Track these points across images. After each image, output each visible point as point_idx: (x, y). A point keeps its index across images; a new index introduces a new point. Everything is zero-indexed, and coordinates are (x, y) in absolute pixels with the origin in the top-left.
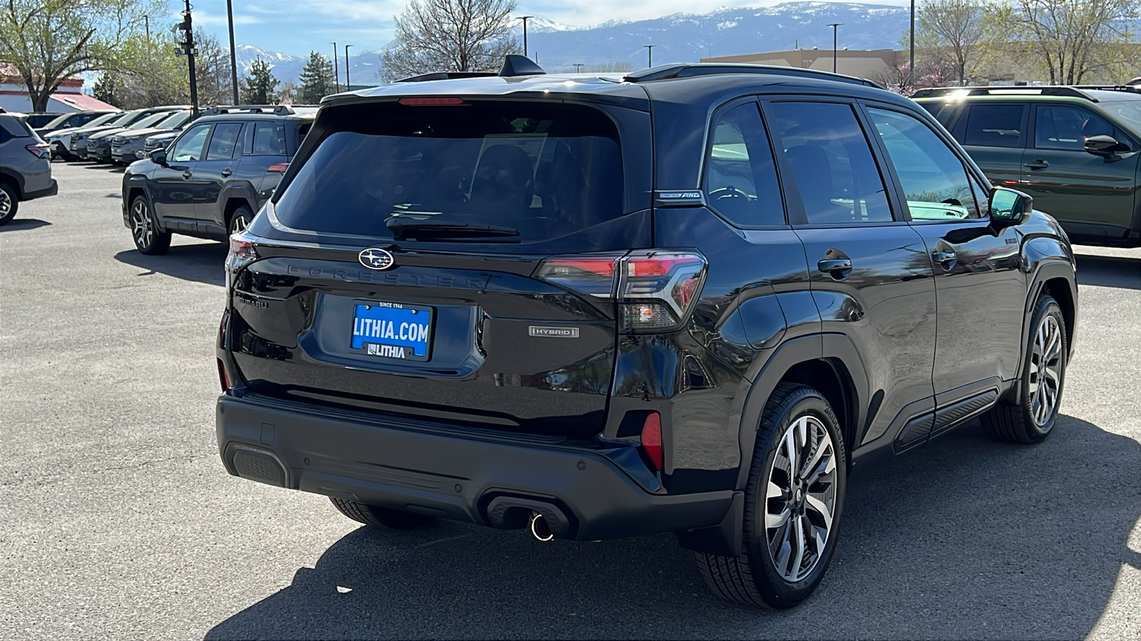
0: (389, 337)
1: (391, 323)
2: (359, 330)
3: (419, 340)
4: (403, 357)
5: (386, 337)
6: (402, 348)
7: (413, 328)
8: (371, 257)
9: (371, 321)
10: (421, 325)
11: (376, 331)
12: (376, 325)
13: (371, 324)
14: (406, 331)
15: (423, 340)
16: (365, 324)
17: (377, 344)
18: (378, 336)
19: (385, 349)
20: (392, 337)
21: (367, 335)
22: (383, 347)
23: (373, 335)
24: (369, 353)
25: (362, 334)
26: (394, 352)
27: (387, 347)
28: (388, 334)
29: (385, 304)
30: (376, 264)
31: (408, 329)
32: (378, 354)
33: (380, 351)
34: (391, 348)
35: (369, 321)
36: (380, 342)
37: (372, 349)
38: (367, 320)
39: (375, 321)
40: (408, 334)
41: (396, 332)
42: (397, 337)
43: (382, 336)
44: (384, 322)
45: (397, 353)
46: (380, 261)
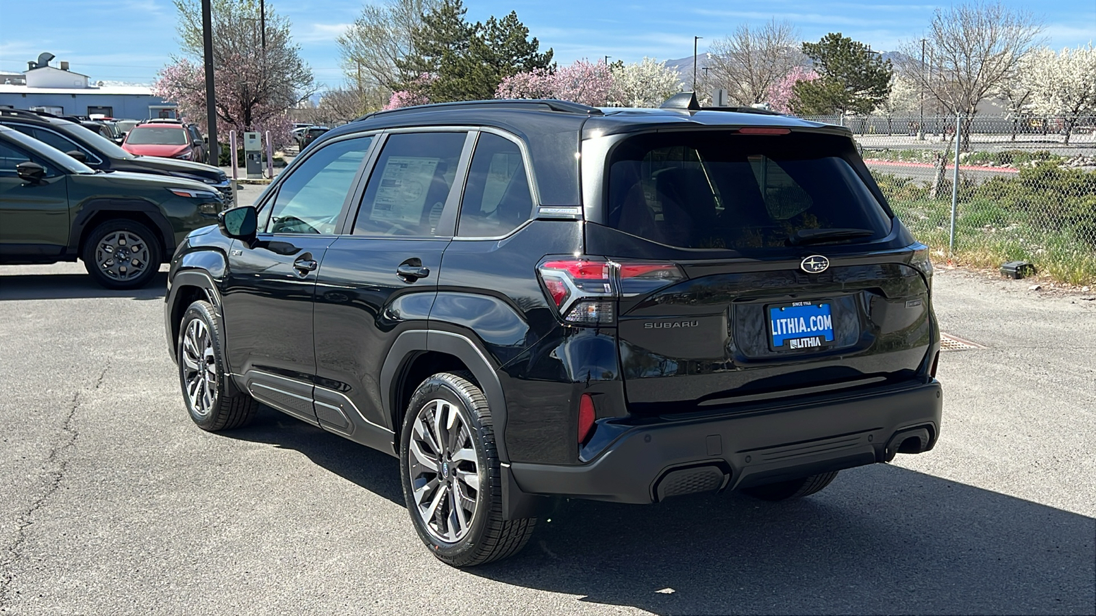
0: (803, 331)
1: (802, 319)
2: (776, 330)
3: (826, 329)
4: (820, 345)
5: (801, 331)
6: (817, 338)
7: (820, 319)
8: (812, 263)
9: (785, 320)
10: (825, 316)
11: (791, 328)
12: (791, 323)
13: (786, 323)
14: (815, 323)
15: (828, 328)
16: (781, 324)
17: (797, 339)
18: (794, 332)
19: (804, 342)
20: (805, 331)
21: (785, 333)
22: (802, 340)
23: (790, 332)
24: (792, 347)
25: (780, 333)
26: (811, 342)
27: (805, 340)
28: (801, 329)
29: (797, 304)
30: (816, 268)
31: (816, 321)
32: (799, 347)
33: (800, 344)
34: (808, 339)
35: (784, 321)
36: (799, 336)
37: (794, 344)
38: (782, 321)
39: (789, 320)
40: (817, 325)
41: (808, 326)
42: (809, 330)
43: (797, 332)
44: (796, 319)
45: (814, 342)
46: (820, 265)
